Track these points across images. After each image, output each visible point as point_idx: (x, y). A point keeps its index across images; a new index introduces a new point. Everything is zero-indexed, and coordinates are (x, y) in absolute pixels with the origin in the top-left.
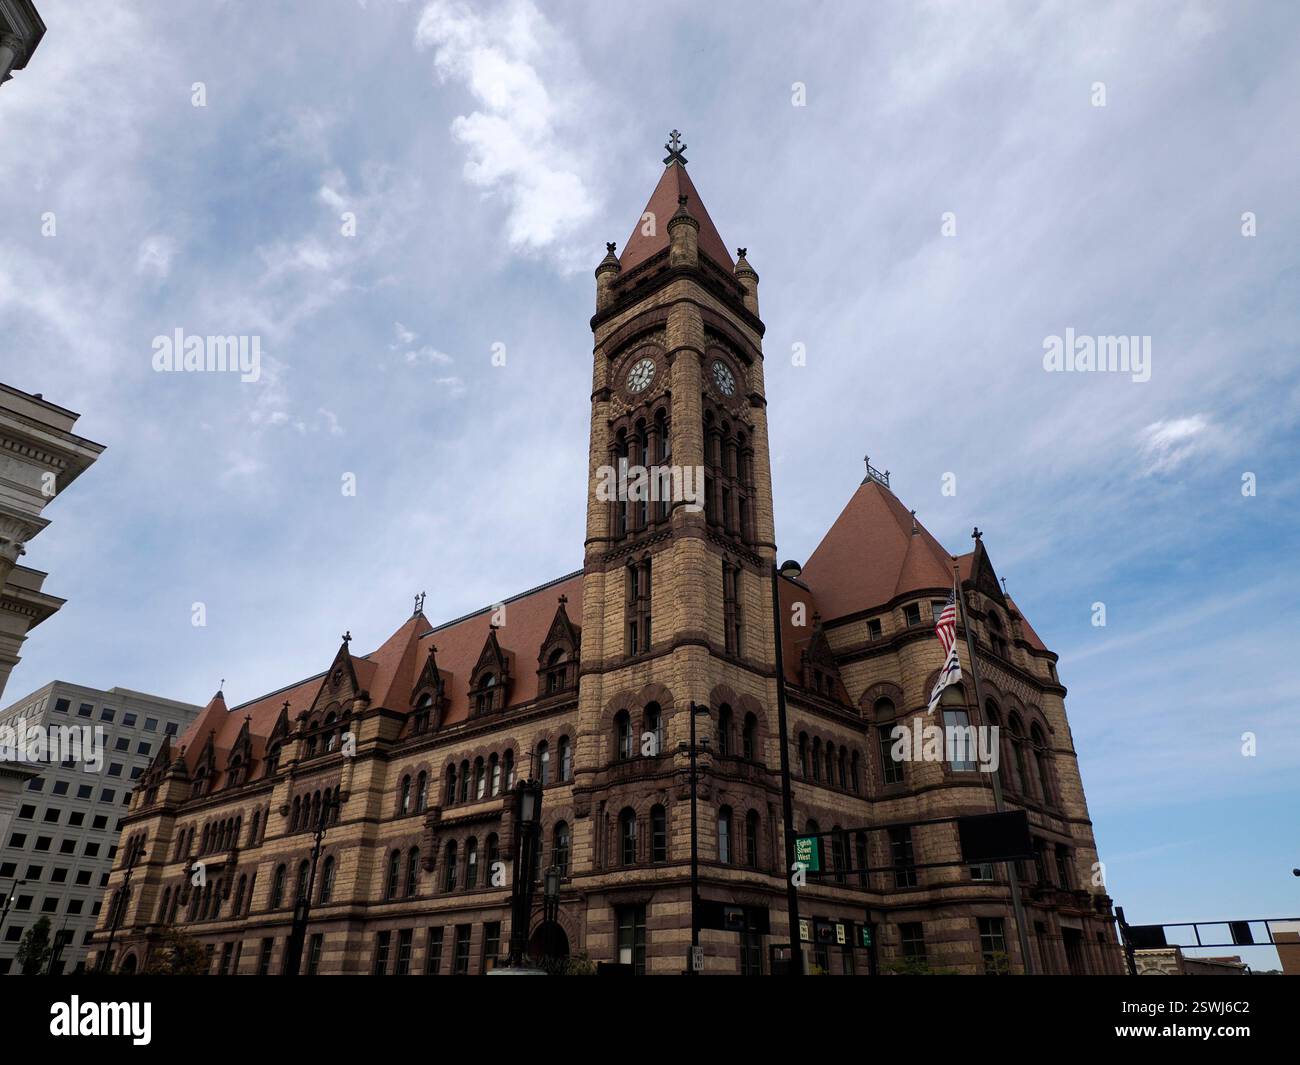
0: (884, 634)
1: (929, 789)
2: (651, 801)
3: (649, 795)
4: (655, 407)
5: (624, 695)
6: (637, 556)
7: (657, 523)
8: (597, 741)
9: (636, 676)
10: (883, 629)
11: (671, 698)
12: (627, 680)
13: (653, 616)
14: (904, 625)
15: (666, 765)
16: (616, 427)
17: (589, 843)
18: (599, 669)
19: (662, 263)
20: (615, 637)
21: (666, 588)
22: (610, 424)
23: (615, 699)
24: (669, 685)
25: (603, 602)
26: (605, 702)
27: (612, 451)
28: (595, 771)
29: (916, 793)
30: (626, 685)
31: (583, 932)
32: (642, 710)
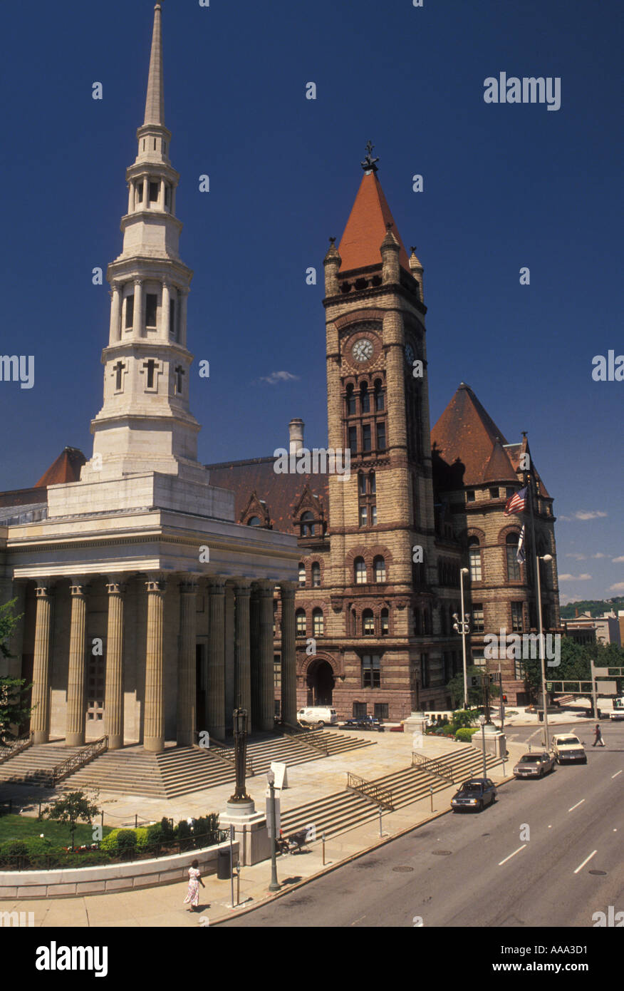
0: (476, 500)
1: (495, 587)
2: (382, 606)
3: (380, 604)
4: (374, 377)
5: (359, 548)
6: (366, 470)
7: (377, 453)
8: (344, 571)
9: (368, 539)
10: (476, 497)
11: (391, 555)
12: (360, 540)
13: (377, 507)
14: (488, 498)
15: (389, 590)
16: (346, 381)
17: (343, 623)
18: (343, 532)
19: (376, 273)
20: (352, 515)
21: (386, 493)
22: (342, 379)
23: (355, 550)
24: (389, 548)
25: (343, 493)
26: (347, 550)
27: (344, 397)
28: (344, 587)
29: (489, 588)
30: (361, 543)
31: (342, 665)
32: (372, 558)
